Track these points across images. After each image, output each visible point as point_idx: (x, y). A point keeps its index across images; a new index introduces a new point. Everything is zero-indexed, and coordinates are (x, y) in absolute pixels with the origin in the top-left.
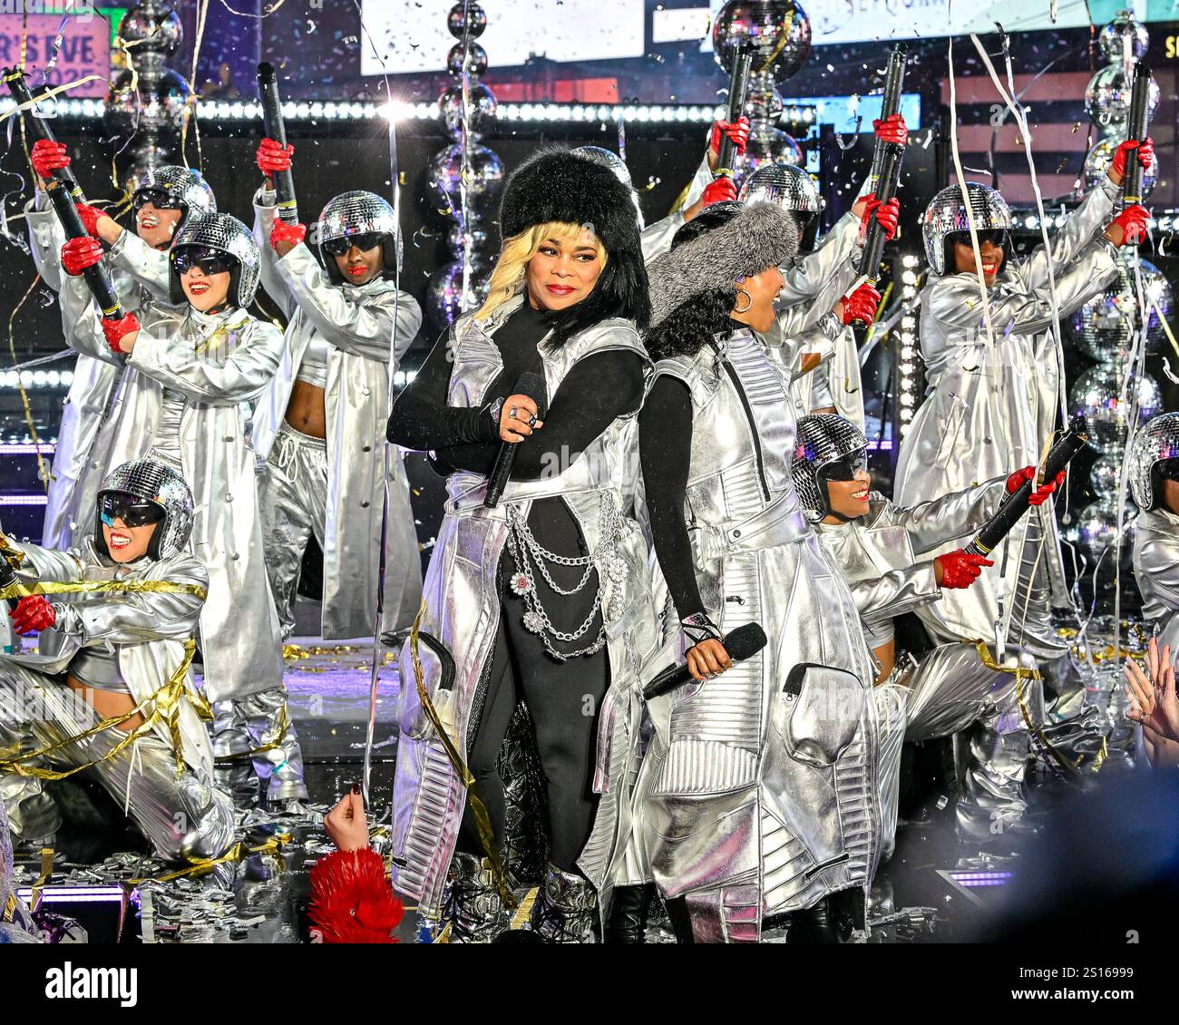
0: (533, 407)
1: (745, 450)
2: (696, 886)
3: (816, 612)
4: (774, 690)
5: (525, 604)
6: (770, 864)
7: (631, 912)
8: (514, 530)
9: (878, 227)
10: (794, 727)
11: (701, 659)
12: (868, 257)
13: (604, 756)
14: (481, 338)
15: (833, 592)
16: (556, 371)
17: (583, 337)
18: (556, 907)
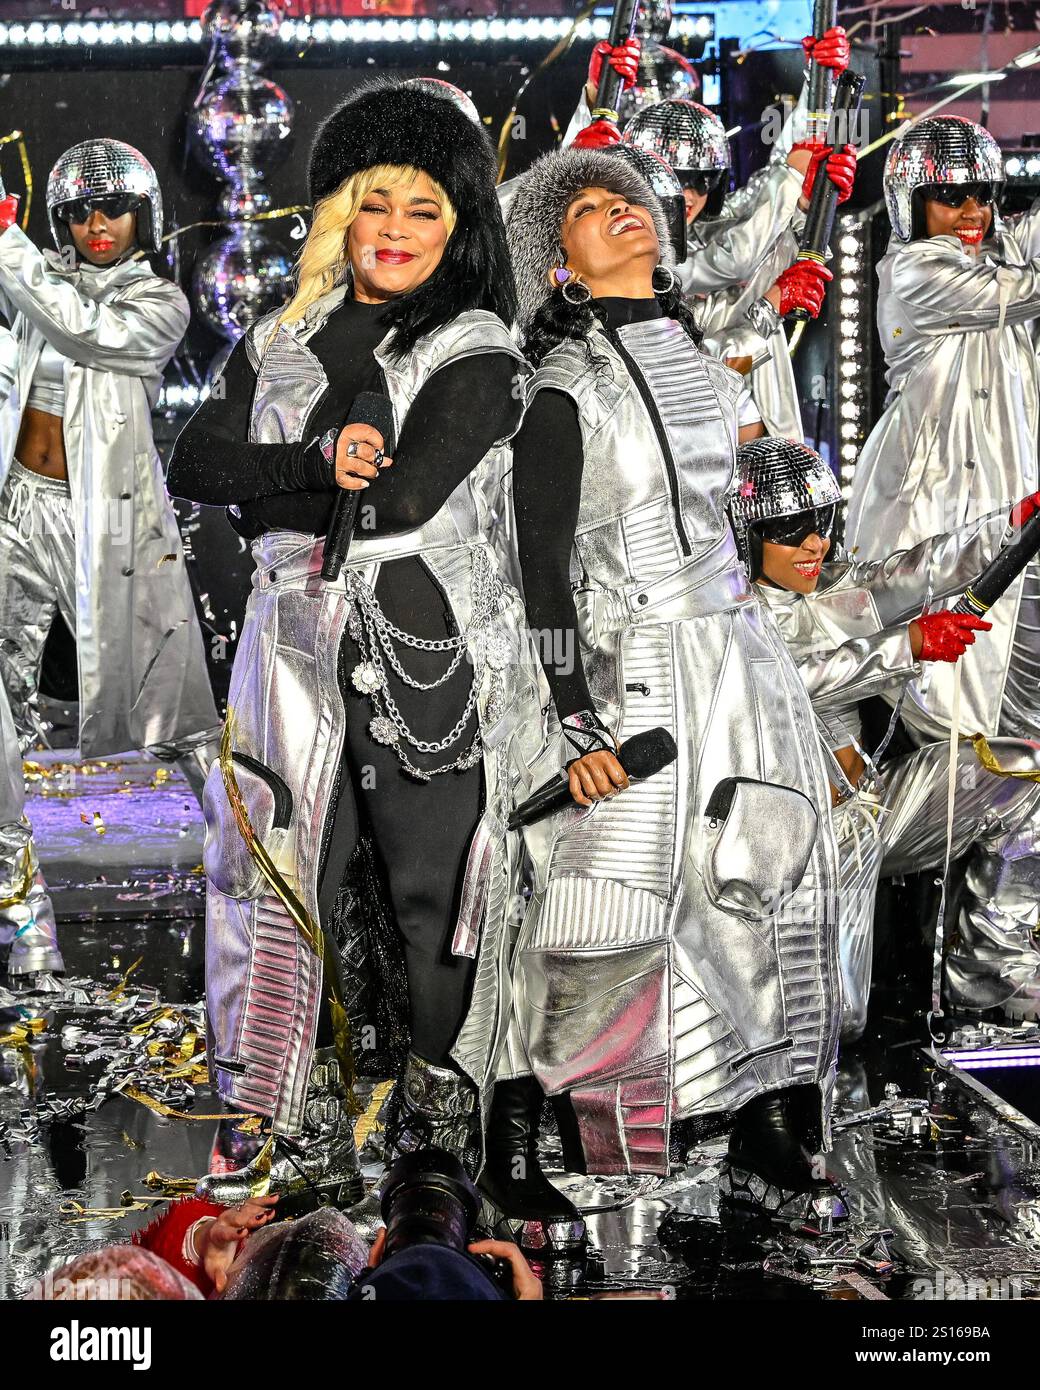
0: (377, 439)
1: (657, 485)
2: (585, 1079)
3: (753, 708)
4: (692, 812)
5: (372, 706)
6: (684, 1048)
7: (516, 1116)
8: (358, 606)
9: (828, 184)
10: (719, 864)
11: (587, 777)
12: (814, 225)
13: (472, 906)
14: (293, 347)
15: (778, 683)
16: (404, 386)
17: (439, 337)
18: (420, 1112)
